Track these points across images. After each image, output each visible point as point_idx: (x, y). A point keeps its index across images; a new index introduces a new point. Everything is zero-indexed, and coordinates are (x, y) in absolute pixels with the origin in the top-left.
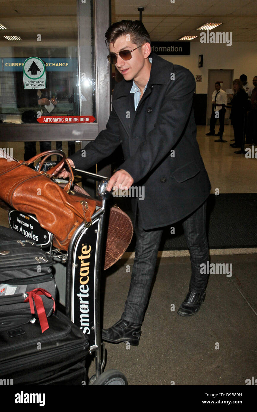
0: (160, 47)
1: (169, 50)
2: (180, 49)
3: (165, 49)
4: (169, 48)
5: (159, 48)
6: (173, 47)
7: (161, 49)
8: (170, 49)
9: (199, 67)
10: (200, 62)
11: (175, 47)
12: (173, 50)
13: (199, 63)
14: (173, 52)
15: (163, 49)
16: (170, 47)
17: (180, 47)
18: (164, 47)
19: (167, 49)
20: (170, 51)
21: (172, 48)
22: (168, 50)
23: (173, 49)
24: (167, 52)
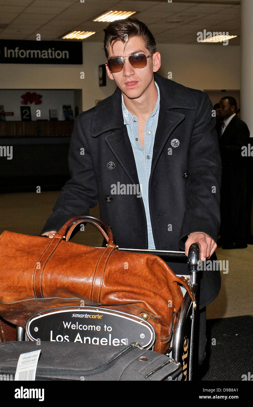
0: (29, 50)
1: (44, 56)
2: (66, 54)
3: (38, 53)
4: (45, 53)
5: (28, 52)
6: (52, 50)
7: (30, 53)
8: (46, 54)
9: (101, 85)
10: (101, 77)
11: (55, 51)
12: (52, 55)
13: (100, 79)
14: (52, 59)
15: (34, 53)
16: (47, 50)
17: (65, 50)
18: (36, 50)
19: (41, 54)
20: (46, 57)
21: (50, 51)
22: (43, 55)
23: (52, 53)
24: (41, 58)
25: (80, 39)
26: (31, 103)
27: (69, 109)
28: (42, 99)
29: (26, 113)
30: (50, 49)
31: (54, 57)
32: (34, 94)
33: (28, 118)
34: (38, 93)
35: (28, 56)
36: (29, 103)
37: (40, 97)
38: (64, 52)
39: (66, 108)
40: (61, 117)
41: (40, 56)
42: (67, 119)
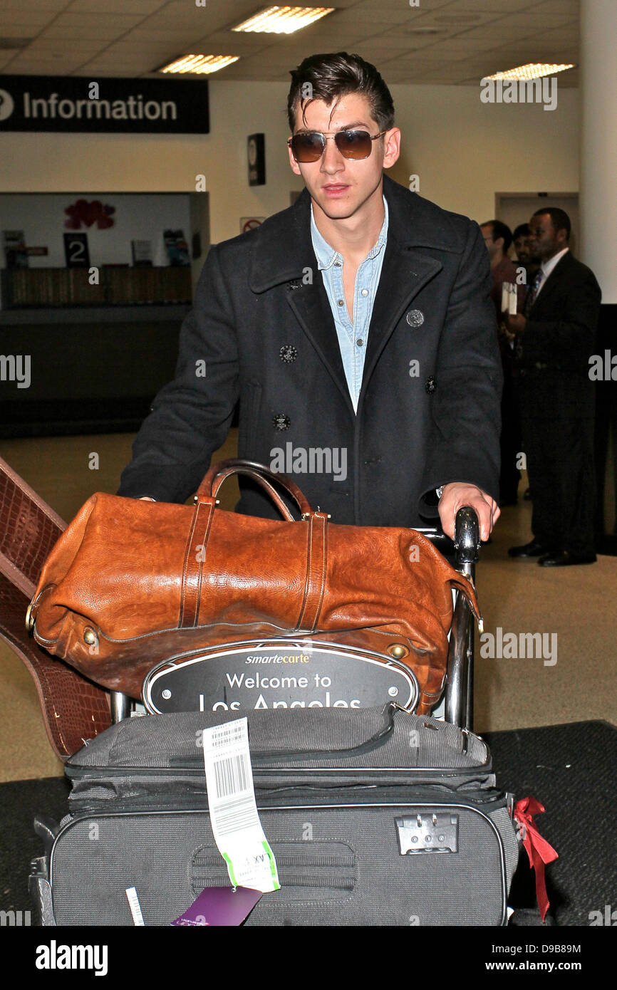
0: (81, 99)
1: (119, 113)
2: (169, 109)
3: (103, 107)
4: (119, 106)
5: (80, 104)
6: (136, 99)
7: (84, 109)
8: (123, 109)
9: (252, 183)
10: (253, 163)
11: (145, 101)
12: (136, 112)
13: (251, 168)
14: (138, 120)
15: (94, 108)
16: (126, 100)
17: (167, 100)
19: (112, 108)
20: (124, 116)
21: (132, 102)
22: (115, 111)
23: (136, 108)
24: (112, 119)
25: (203, 74)
26: (89, 224)
27: (179, 240)
28: (116, 216)
29: (77, 248)
30: (131, 98)
31: (141, 116)
32: (97, 204)
33: (82, 260)
34: (105, 201)
35: (79, 115)
36: (83, 225)
37: (111, 210)
38: (165, 105)
39: (172, 237)
40: (160, 259)
41: (108, 116)
42: (175, 262)
